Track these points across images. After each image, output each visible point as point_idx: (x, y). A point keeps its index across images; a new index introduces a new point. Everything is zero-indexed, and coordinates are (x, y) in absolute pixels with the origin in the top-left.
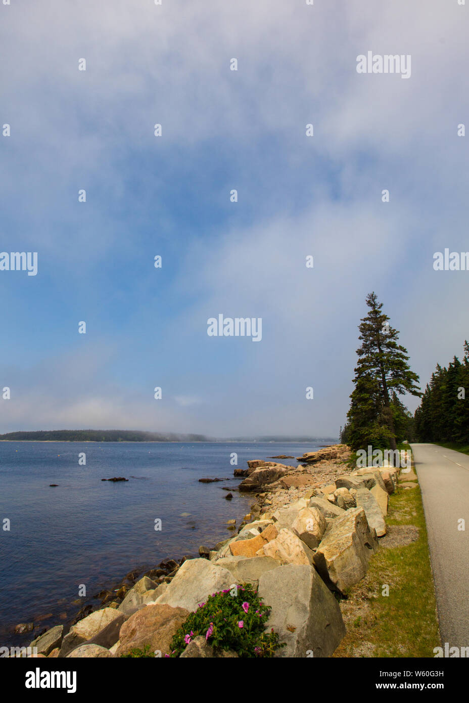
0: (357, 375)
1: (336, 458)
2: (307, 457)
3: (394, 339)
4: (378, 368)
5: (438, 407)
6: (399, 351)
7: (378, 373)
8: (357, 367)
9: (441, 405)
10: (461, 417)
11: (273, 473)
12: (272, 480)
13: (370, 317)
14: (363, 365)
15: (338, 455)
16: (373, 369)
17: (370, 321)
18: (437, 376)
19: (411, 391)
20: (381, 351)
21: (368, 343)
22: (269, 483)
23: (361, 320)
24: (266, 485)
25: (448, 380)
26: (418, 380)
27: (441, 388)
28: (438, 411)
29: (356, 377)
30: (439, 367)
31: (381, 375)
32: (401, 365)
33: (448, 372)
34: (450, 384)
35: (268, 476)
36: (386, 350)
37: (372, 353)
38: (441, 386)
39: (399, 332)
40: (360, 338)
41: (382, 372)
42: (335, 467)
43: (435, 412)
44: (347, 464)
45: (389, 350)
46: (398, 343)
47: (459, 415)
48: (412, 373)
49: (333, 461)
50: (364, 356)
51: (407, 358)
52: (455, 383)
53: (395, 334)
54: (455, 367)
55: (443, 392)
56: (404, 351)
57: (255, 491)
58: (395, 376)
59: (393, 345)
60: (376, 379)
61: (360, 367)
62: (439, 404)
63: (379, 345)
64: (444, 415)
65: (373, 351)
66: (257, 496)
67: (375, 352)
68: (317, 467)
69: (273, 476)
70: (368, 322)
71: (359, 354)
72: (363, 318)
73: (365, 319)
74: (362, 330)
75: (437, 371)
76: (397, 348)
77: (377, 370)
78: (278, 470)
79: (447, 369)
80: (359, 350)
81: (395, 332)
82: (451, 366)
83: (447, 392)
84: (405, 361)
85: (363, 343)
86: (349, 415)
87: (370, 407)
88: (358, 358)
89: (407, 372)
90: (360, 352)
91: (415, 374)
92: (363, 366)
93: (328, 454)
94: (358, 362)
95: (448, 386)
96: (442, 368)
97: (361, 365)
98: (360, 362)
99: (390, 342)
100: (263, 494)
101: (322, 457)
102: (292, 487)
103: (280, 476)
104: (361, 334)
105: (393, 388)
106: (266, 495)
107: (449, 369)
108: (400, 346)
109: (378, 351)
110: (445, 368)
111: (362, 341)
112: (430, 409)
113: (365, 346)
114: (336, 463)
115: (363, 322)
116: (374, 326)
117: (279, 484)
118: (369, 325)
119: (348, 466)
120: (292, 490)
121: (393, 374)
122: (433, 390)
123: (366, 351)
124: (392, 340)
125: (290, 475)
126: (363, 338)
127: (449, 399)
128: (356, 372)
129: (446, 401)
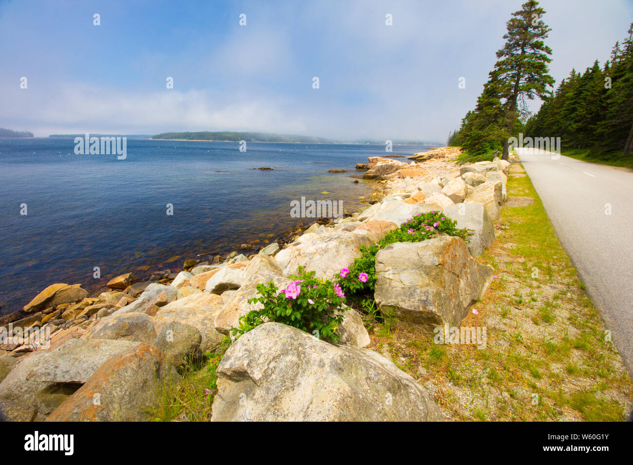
0: (490, 79)
1: (444, 157)
2: (417, 156)
3: (543, 38)
4: (514, 72)
5: (556, 113)
6: (543, 53)
7: (513, 77)
8: (493, 70)
9: (561, 111)
10: (577, 124)
11: (392, 167)
12: (390, 172)
13: (523, 10)
14: (500, 68)
15: (446, 155)
16: (509, 73)
17: (522, 15)
18: (567, 83)
19: (541, 96)
20: (523, 52)
21: (511, 43)
22: (387, 174)
23: (512, 14)
24: (385, 175)
25: (578, 87)
26: (553, 84)
27: (567, 95)
28: (554, 118)
29: (488, 82)
30: (573, 72)
31: (516, 79)
32: (542, 67)
33: (581, 79)
34: (579, 91)
35: (387, 169)
36: (529, 51)
37: (512, 55)
38: (567, 92)
39: (551, 30)
40: (505, 37)
41: (518, 76)
42: (444, 164)
43: (551, 119)
44: (456, 162)
45: (532, 51)
46: (546, 43)
47: (576, 122)
48: (549, 77)
49: (442, 159)
50: (503, 58)
51: (549, 61)
52: (585, 90)
53: (546, 32)
54: (592, 72)
55: (568, 99)
56: (549, 52)
57: (377, 180)
58: (530, 80)
59: (538, 46)
60: (510, 83)
61: (495, 71)
62: (558, 111)
63: (523, 46)
64: (559, 122)
65: (514, 52)
66: (379, 182)
67: (517, 53)
68: (427, 164)
69: (392, 169)
70: (519, 17)
71: (498, 56)
72: (514, 12)
73: (518, 13)
74: (510, 27)
75: (570, 76)
76: (542, 50)
77: (513, 74)
78: (396, 165)
79: (582, 75)
80: (500, 50)
81: (547, 29)
82: (588, 71)
83: (572, 99)
84: (546, 63)
85: (506, 44)
86: (464, 120)
87: (496, 111)
88: (496, 60)
89: (544, 76)
90: (500, 54)
91: (552, 78)
92: (499, 70)
93: (437, 155)
94: (496, 65)
95: (575, 92)
96: (577, 73)
97: (497, 69)
98: (498, 64)
99: (537, 41)
100: (384, 182)
101: (430, 157)
102: (407, 177)
103: (397, 169)
104: (507, 32)
105: (524, 92)
106: (386, 182)
107: (585, 75)
108: (547, 47)
109: (520, 52)
110: (579, 74)
111: (506, 41)
112: (546, 116)
113: (508, 46)
114: (444, 161)
115: (513, 17)
116: (525, 22)
117: (396, 175)
118: (520, 20)
119: (457, 164)
120: (408, 179)
121: (529, 78)
122: (558, 97)
123: (508, 52)
124: (540, 40)
125: (405, 168)
126: (508, 37)
127: (572, 106)
128: (490, 76)
129: (567, 108)
